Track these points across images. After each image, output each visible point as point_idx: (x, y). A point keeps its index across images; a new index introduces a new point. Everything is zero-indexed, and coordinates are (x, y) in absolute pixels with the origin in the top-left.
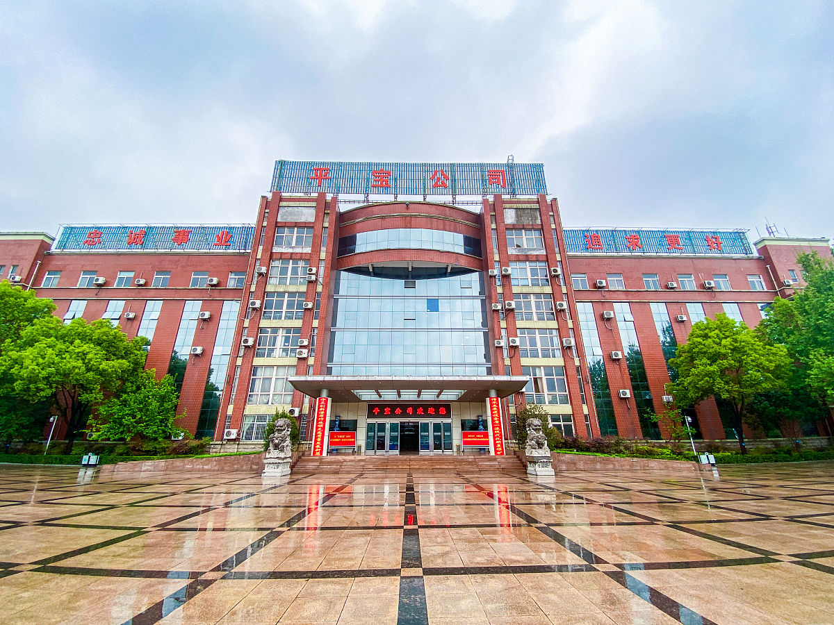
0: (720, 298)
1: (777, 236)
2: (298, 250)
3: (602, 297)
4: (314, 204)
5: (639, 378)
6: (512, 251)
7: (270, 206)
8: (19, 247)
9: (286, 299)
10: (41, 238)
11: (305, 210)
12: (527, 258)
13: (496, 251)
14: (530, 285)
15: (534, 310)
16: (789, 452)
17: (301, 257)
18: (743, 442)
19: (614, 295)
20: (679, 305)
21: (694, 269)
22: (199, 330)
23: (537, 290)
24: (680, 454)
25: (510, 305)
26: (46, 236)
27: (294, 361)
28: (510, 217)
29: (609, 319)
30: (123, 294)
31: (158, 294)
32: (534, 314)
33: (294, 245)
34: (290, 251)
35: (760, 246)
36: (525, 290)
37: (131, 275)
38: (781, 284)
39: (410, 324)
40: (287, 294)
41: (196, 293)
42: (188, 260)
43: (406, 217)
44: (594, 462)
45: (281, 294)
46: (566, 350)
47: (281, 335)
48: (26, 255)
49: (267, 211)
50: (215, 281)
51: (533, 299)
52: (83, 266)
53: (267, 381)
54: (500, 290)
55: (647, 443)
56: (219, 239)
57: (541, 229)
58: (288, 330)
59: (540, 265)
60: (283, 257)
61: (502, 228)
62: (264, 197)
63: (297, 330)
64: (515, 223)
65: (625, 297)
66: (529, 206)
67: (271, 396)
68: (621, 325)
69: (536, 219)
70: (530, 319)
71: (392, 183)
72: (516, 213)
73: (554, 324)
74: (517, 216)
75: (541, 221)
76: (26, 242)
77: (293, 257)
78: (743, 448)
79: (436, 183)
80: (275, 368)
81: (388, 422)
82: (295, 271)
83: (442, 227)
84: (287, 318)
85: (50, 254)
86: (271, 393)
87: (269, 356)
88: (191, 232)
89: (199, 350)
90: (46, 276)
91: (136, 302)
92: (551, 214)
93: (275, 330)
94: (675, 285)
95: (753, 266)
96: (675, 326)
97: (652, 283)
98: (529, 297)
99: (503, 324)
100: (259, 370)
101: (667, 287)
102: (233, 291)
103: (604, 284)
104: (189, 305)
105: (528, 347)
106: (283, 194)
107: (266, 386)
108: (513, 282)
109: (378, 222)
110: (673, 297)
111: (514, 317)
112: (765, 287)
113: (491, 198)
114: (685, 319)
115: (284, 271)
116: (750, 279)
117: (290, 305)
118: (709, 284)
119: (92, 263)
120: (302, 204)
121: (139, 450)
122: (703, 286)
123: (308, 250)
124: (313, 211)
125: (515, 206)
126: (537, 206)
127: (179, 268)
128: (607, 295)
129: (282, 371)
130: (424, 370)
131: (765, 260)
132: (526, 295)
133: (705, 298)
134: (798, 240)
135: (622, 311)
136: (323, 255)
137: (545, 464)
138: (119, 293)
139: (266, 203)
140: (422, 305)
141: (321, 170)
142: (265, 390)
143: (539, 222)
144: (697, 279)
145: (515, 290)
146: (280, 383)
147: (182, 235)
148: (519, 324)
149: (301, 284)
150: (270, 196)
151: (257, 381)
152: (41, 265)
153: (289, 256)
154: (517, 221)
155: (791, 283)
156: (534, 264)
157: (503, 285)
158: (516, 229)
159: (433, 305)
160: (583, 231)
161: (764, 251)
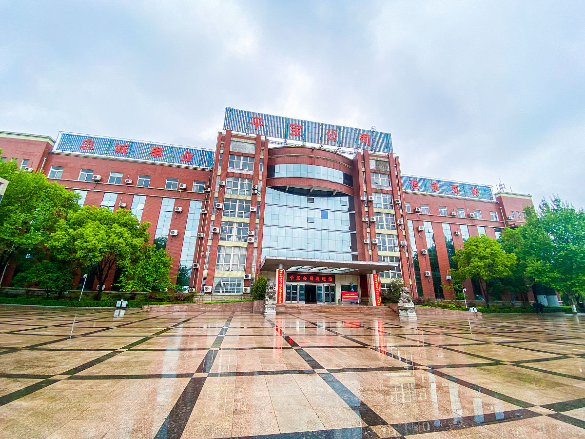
0: (476, 223)
1: (505, 191)
2: (244, 172)
3: (418, 218)
4: (254, 142)
5: (435, 265)
6: (374, 186)
7: (225, 139)
8: (28, 145)
9: (238, 204)
10: (47, 140)
11: (248, 145)
12: (381, 192)
13: (364, 185)
14: (383, 208)
15: (385, 223)
16: (509, 308)
17: (246, 177)
18: (488, 302)
19: (424, 217)
20: (457, 226)
21: (465, 206)
22: (174, 220)
23: (387, 211)
24: (459, 307)
25: (373, 219)
26: (50, 139)
27: (245, 244)
28: (372, 165)
29: (421, 231)
30: (116, 189)
31: (141, 191)
32: (385, 226)
33: (241, 168)
34: (239, 172)
35: (497, 196)
36: (380, 211)
37: (121, 176)
38: (506, 218)
39: (311, 225)
40: (238, 201)
41: (171, 194)
42: (162, 169)
43: (312, 157)
44: (426, 310)
45: (235, 200)
46: (401, 247)
47: (235, 228)
48: (34, 152)
49: (222, 142)
50: (184, 186)
51: (384, 217)
52: (82, 165)
53: (228, 256)
54: (366, 209)
55: (442, 301)
56: (185, 157)
57: (390, 175)
58: (240, 224)
59: (388, 196)
60: (234, 175)
61: (368, 171)
62: (220, 133)
63: (245, 224)
64: (375, 169)
65: (429, 219)
66: (383, 159)
67: (231, 265)
68: (427, 234)
69: (387, 168)
70: (382, 228)
71: (302, 134)
72: (376, 162)
73: (395, 232)
74: (377, 165)
75: (390, 170)
76: (34, 142)
77: (241, 176)
78: (488, 305)
79: (329, 138)
80: (233, 248)
81: (298, 284)
82: (242, 185)
83: (332, 166)
84: (239, 216)
85: (53, 153)
86: (231, 263)
87: (228, 240)
88: (164, 149)
89: (176, 233)
90: (51, 170)
91: (126, 196)
92: (395, 166)
93: (231, 223)
94: (455, 214)
95: (493, 207)
96: (454, 237)
97: (443, 212)
98: (382, 215)
99: (368, 230)
100: (222, 249)
101: (451, 215)
102: (196, 195)
103: (420, 210)
104: (165, 201)
105: (381, 245)
106: (232, 132)
107: (227, 259)
108: (374, 205)
109: (294, 159)
110: (453, 221)
111: (375, 227)
112: (498, 219)
113: (361, 151)
114: (459, 234)
115: (236, 185)
116: (492, 214)
117: (241, 208)
118: (472, 215)
119: (89, 164)
120: (246, 141)
121: (154, 298)
122: (469, 216)
123: (251, 173)
124: (253, 147)
125: (375, 158)
126: (387, 160)
127: (157, 174)
128: (420, 216)
129: (237, 250)
130: (319, 254)
131: (499, 204)
132: (380, 214)
133: (468, 222)
134: (517, 195)
135: (427, 227)
136: (261, 177)
137: (412, 311)
138: (111, 188)
139: (221, 137)
140: (318, 214)
141: (257, 119)
142: (227, 261)
143: (388, 170)
144: (466, 212)
145: (375, 210)
146: (236, 258)
147: (157, 151)
148: (378, 231)
149: (247, 195)
150: (224, 132)
151: (221, 256)
152: (46, 160)
153: (238, 175)
154: (377, 168)
155: (512, 218)
156: (385, 195)
157: (368, 207)
158: (375, 173)
159: (324, 214)
160: (409, 177)
161: (499, 199)
